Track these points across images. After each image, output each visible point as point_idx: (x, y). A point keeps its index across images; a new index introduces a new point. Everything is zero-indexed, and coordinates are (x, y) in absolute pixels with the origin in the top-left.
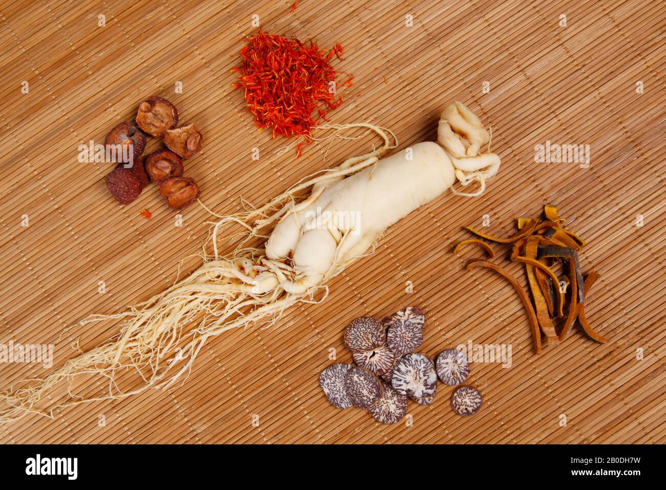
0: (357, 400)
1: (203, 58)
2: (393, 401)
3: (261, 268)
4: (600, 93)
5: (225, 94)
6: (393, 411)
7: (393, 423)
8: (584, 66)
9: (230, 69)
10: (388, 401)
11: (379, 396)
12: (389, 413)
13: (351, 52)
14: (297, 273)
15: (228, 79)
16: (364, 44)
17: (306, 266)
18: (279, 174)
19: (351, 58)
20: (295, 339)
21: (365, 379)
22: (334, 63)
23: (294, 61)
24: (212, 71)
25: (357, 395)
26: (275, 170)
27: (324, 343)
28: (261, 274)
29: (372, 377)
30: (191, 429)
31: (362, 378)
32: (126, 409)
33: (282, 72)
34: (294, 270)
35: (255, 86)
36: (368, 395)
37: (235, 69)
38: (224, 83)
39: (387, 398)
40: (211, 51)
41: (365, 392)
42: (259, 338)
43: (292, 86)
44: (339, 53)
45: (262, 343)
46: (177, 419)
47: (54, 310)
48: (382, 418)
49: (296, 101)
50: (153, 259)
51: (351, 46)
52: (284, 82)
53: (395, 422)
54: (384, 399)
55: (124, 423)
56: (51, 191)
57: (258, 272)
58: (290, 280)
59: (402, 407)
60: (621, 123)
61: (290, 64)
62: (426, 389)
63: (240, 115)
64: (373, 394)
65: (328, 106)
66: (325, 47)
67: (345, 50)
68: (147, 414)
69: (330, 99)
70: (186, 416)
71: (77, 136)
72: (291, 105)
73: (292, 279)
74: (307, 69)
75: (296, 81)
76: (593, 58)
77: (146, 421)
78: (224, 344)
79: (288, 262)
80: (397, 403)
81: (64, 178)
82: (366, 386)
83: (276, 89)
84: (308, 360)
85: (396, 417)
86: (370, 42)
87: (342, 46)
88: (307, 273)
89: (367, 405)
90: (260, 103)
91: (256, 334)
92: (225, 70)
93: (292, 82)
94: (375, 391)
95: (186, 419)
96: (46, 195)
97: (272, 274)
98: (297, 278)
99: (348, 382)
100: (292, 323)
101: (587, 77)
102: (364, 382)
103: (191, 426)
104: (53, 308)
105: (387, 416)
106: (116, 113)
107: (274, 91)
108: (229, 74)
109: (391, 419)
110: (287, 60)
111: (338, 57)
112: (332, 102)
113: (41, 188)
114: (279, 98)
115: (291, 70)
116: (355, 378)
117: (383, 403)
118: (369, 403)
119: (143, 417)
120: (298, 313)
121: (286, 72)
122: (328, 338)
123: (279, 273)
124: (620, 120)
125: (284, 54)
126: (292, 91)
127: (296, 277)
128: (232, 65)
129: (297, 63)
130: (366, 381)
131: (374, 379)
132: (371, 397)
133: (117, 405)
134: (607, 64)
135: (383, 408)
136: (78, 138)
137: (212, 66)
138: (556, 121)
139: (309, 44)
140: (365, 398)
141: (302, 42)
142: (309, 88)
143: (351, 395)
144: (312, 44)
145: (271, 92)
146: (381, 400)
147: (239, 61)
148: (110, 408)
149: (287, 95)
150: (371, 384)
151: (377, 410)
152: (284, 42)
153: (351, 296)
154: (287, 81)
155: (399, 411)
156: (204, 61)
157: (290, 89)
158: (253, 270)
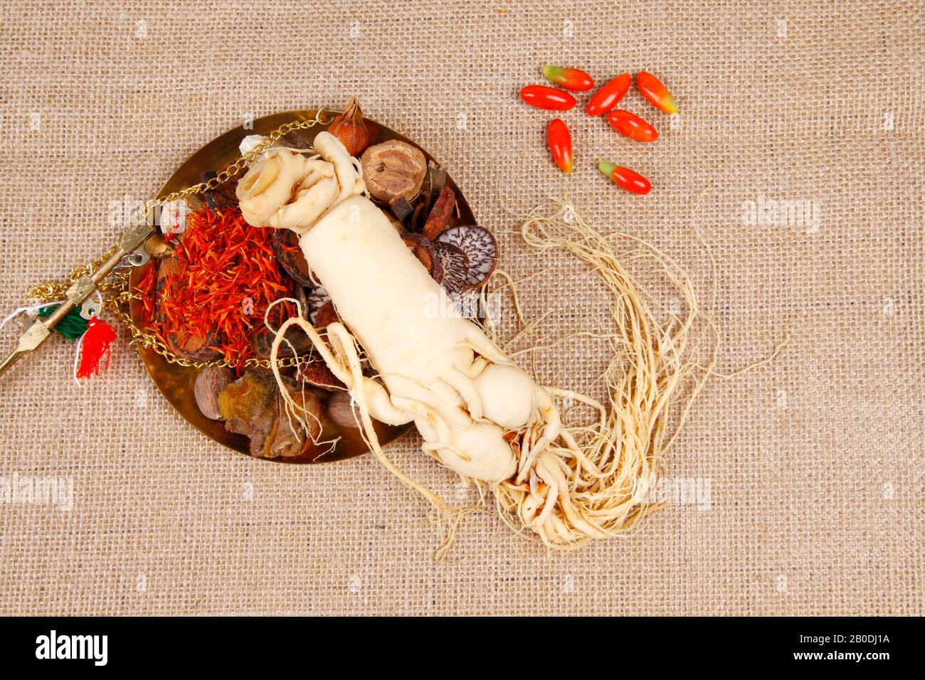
3: (533, 481)
14: (532, 420)
28: (542, 477)
34: (529, 427)
57: (539, 483)
58: (544, 431)
73: (542, 428)
97: (539, 461)
98: (539, 421)
123: (535, 449)
158: (539, 491)
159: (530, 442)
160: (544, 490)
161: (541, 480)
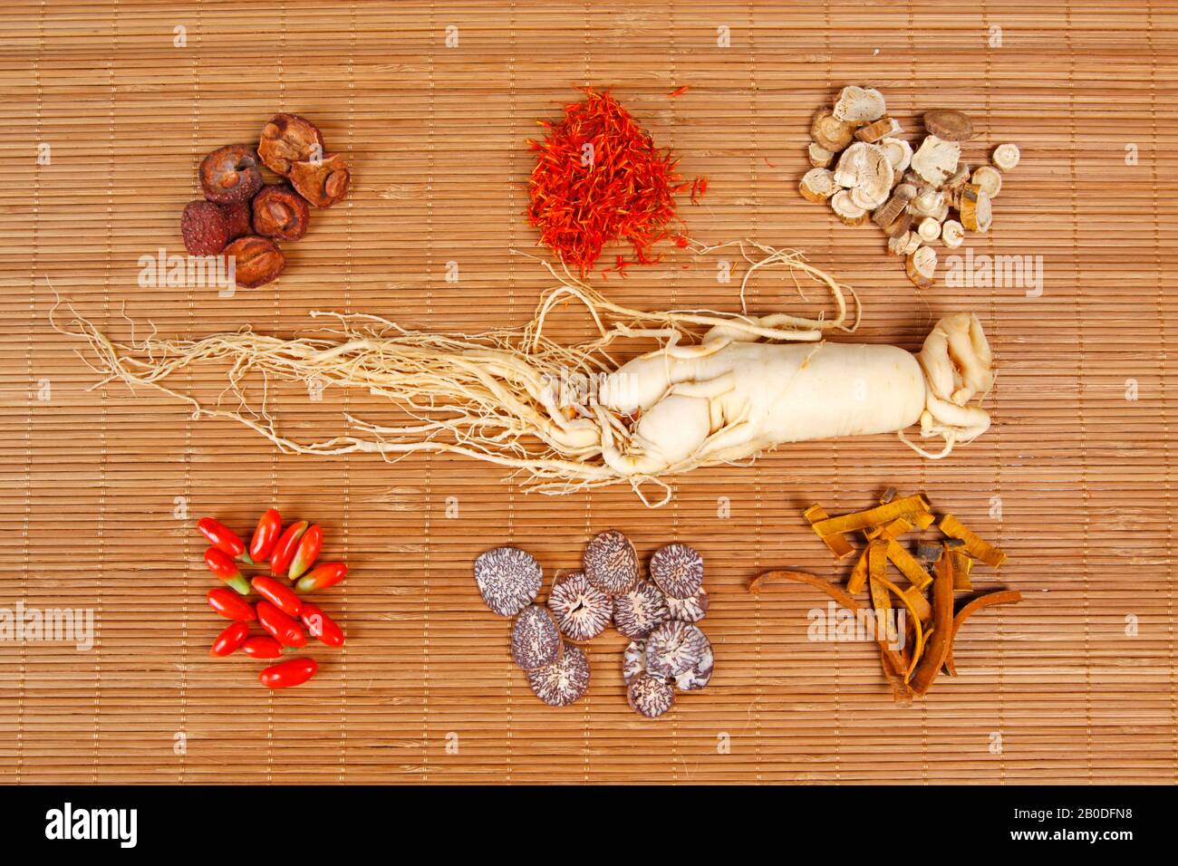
0: (519, 651)
1: (513, 80)
2: (567, 674)
3: (585, 412)
4: (998, 474)
5: (511, 147)
6: (562, 689)
7: (556, 705)
8: (1004, 424)
9: (538, 119)
10: (561, 671)
11: (551, 660)
12: (556, 689)
13: (713, 202)
14: (634, 444)
15: (527, 130)
16: (738, 202)
17: (654, 444)
18: (512, 301)
19: (710, 210)
20: (391, 532)
21: (544, 627)
22: (682, 202)
23: (628, 165)
24: (514, 104)
25: (522, 644)
26: (511, 293)
27: (427, 561)
28: (581, 421)
29: (555, 630)
30: (185, 558)
31: (540, 625)
32: (119, 476)
33: (604, 168)
34: (631, 438)
35: (556, 165)
36: (537, 652)
37: (547, 123)
38: (517, 130)
39: (560, 667)
40: (531, 77)
41: (535, 646)
42: (347, 499)
43: (603, 195)
44: (698, 193)
45: (346, 507)
46: (174, 533)
47: (107, 286)
48: (543, 693)
49: (596, 219)
50: (276, 304)
51: (719, 193)
52: (597, 184)
53: (561, 704)
54: (555, 667)
55: (103, 493)
56: (201, 125)
57: (578, 414)
58: (618, 449)
59: (578, 687)
60: (999, 531)
61: (621, 165)
62: (696, 677)
63: (512, 188)
64: (545, 654)
65: (636, 252)
66: (685, 171)
67: (708, 194)
68: (141, 501)
69: (643, 245)
70: (188, 537)
71: (281, 74)
72: (587, 219)
73: (621, 448)
74: (637, 187)
75: (613, 194)
76: (1022, 422)
77: (134, 509)
78: (297, 477)
79: (626, 422)
80: (572, 679)
81: (227, 119)
82: (540, 638)
83: (581, 186)
84: (392, 570)
85: (565, 698)
86: (746, 205)
87: (710, 186)
88: (647, 453)
89: (530, 665)
90: (547, 192)
91: (346, 491)
92: (531, 115)
93: (607, 191)
94: (549, 651)
95: (186, 541)
96: (190, 125)
97: (596, 428)
98: (629, 451)
99: (520, 620)
100: (402, 508)
101: (996, 442)
102: (541, 632)
103: (187, 554)
104: (107, 282)
105: (551, 692)
106: (351, 78)
107: (576, 187)
108: (533, 124)
109: (556, 698)
110: (619, 158)
111: (692, 197)
112: (644, 251)
113: (191, 112)
114: (576, 199)
115: (617, 173)
116: (532, 619)
117: (551, 672)
118: (533, 664)
119: (134, 500)
120: (418, 499)
121: (608, 171)
122: (435, 558)
123: (608, 431)
124: (1000, 527)
125: (621, 147)
126: (599, 203)
127: (629, 448)
128: (545, 115)
129: (629, 170)
130: (544, 631)
131: (556, 634)
132: (540, 657)
133: (111, 463)
134: (1036, 441)
135: (550, 679)
136: (280, 79)
137: (518, 98)
138: (919, 472)
139: (664, 154)
140: (531, 654)
141: (656, 146)
142: (624, 212)
143: (514, 641)
144: (668, 158)
145: (571, 185)
146: (551, 667)
147: (558, 114)
148: (98, 460)
149: (589, 203)
150: (548, 640)
151: (540, 679)
152: (631, 131)
153: (500, 525)
154: (601, 185)
155: (571, 691)
156: (512, 84)
157: (598, 199)
158: (572, 409)
159: (617, 430)
160: (569, 414)
161: (579, 417)
